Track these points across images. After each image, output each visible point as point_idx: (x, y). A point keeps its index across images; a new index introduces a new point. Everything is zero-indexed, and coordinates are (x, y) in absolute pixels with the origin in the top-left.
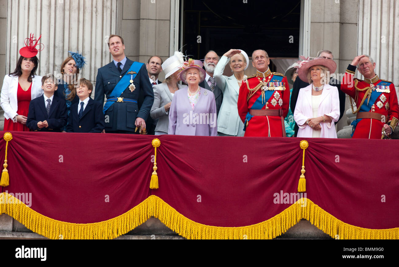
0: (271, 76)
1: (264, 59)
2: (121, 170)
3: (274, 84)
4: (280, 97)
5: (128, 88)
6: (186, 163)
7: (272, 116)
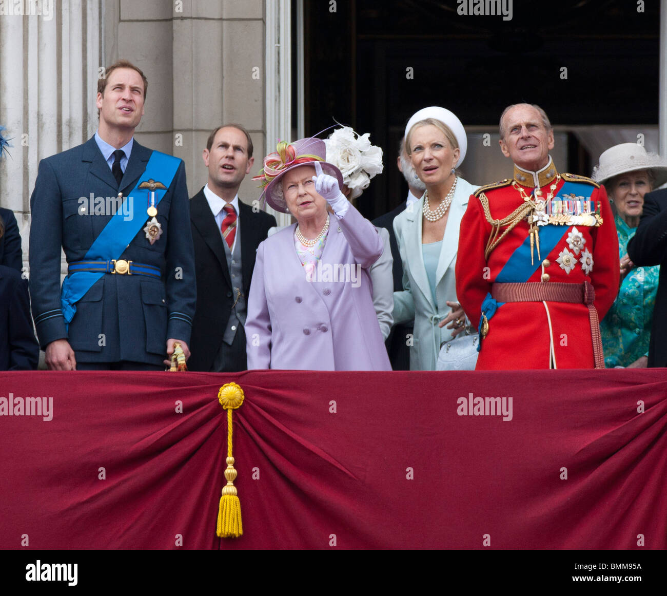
0: (557, 182)
1: (536, 133)
2: (125, 481)
3: (566, 205)
4: (585, 245)
5: (142, 233)
6: (322, 454)
7: (562, 302)
